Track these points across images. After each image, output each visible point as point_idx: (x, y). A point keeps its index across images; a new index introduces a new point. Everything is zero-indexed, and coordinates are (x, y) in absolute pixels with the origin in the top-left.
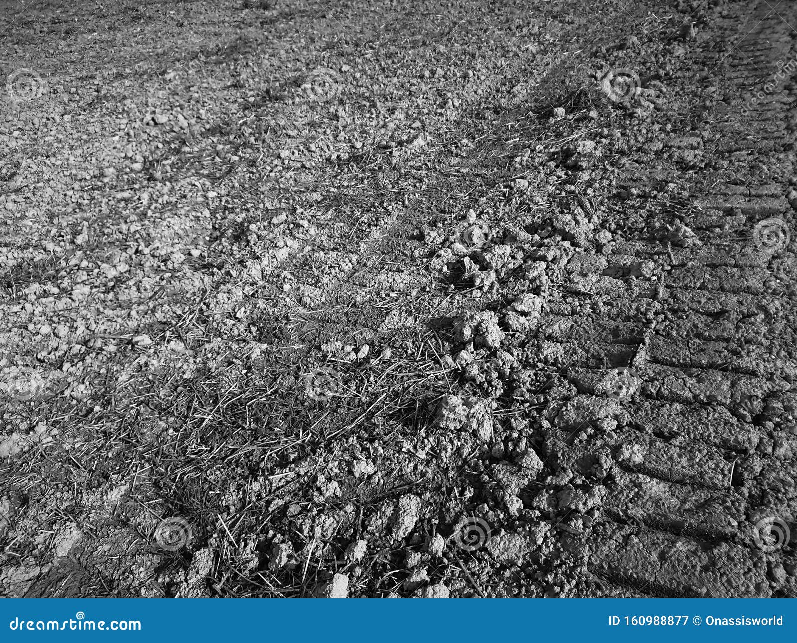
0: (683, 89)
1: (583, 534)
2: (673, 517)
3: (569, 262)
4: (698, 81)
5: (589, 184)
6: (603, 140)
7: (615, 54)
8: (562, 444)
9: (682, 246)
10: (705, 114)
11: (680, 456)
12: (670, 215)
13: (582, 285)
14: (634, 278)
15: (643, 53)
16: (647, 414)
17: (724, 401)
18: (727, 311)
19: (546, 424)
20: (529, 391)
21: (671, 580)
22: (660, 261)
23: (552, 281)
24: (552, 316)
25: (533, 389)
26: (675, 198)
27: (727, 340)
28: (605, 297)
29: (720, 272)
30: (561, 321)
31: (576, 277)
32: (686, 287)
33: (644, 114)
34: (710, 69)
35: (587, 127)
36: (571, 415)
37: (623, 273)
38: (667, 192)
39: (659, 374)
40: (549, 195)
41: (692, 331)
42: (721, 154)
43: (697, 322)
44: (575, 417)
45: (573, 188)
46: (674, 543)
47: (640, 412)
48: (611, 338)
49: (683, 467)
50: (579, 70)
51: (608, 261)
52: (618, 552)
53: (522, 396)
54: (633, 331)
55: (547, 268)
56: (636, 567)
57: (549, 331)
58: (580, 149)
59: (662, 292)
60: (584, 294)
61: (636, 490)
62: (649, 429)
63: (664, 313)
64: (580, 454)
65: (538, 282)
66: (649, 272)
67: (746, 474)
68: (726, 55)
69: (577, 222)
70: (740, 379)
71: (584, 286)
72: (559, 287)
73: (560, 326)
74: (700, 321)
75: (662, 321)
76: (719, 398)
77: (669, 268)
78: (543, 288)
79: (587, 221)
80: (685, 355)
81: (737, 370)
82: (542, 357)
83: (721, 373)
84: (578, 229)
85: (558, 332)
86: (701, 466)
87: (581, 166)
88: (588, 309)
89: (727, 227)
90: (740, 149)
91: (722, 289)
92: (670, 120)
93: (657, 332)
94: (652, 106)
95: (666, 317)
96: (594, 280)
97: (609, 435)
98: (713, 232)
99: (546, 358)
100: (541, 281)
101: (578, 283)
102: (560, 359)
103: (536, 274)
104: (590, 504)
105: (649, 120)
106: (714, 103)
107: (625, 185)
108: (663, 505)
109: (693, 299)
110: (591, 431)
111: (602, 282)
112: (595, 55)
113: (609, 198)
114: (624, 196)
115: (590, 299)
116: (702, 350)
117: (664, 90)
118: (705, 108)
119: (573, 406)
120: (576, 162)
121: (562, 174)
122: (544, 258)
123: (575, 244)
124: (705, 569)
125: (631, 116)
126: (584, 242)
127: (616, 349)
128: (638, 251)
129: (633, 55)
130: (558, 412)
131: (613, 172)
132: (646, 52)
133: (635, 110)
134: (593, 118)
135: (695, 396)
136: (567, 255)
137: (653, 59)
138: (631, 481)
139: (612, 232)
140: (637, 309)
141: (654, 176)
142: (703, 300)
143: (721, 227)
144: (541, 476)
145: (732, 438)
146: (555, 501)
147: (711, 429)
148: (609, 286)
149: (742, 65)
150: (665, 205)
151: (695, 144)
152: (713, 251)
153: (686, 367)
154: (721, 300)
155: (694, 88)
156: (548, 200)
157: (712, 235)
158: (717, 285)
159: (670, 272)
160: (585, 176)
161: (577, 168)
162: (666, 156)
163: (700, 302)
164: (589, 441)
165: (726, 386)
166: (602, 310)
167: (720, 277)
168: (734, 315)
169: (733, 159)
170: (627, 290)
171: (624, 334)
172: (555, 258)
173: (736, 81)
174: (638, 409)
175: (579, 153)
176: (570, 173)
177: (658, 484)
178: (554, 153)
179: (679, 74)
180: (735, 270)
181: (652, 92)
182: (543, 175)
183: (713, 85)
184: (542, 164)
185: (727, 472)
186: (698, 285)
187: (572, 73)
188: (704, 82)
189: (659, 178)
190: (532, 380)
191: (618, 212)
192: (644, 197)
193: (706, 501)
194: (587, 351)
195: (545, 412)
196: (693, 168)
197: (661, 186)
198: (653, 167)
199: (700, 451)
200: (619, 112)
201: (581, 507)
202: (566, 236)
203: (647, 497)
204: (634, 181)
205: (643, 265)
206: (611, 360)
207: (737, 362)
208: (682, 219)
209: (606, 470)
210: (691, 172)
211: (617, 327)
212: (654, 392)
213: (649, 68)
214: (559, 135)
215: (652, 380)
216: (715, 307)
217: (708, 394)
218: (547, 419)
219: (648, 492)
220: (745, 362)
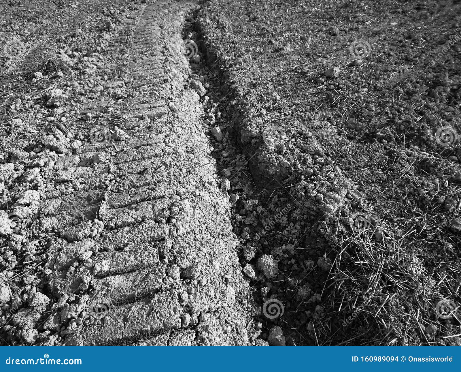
0: (111, 56)
1: (77, 330)
2: (128, 293)
3: (55, 164)
4: (119, 52)
5: (63, 115)
6: (68, 88)
7: (71, 40)
8: (59, 280)
9: (120, 140)
10: (124, 69)
11: (130, 256)
12: (112, 125)
13: (64, 176)
14: (96, 164)
15: (87, 38)
16: (110, 240)
17: (150, 216)
18: (146, 169)
19: (48, 272)
20: (36, 255)
21: (131, 332)
22: (109, 151)
23: (45, 178)
24: (47, 201)
25: (39, 252)
26: (113, 115)
27: (149, 184)
28: (81, 180)
29: (141, 150)
30: (54, 202)
31: (60, 172)
32: (125, 162)
33: (91, 71)
34: (124, 45)
35: (58, 82)
36: (64, 259)
37: (90, 163)
38: (108, 113)
39: (115, 214)
40: (38, 126)
41: (131, 185)
42: (134, 88)
43: (132, 179)
44: (66, 259)
45: (52, 119)
46: (130, 309)
47: (106, 241)
48: (86, 202)
49: (132, 262)
50: (50, 50)
51: (80, 158)
52: (99, 330)
53: (31, 260)
54: (98, 195)
55: (41, 171)
56: (111, 334)
57: (47, 211)
58: (53, 95)
59: (113, 168)
60: (68, 181)
61: (106, 287)
62: (111, 248)
63: (114, 179)
64: (71, 282)
65: (35, 182)
66: (103, 158)
67: (165, 251)
68: (131, 37)
69: (58, 139)
70: (156, 202)
71: (67, 176)
72: (51, 181)
73: (53, 205)
74: (133, 178)
75: (115, 184)
76: (147, 216)
77: (115, 154)
78: (39, 185)
79: (64, 136)
80: (127, 199)
81: (155, 198)
82: (43, 229)
83: (146, 203)
84: (59, 143)
85: (53, 209)
86: (141, 257)
87: (56, 105)
88: (71, 189)
89: (141, 126)
90: (144, 85)
91: (143, 158)
92: (106, 74)
93: (112, 191)
94: (95, 67)
95: (116, 181)
96: (73, 171)
97: (87, 262)
98: (135, 130)
99: (46, 229)
100: (37, 181)
101: (62, 175)
102: (56, 227)
103: (33, 177)
104: (79, 310)
105: (94, 75)
106: (128, 62)
107: (85, 112)
108: (122, 289)
109: (129, 168)
110: (76, 264)
111: (77, 171)
112: (58, 41)
113: (76, 121)
114: (84, 118)
115: (72, 183)
116: (136, 193)
117: (101, 57)
118: (124, 65)
119: (64, 253)
120: (52, 103)
121: (45, 111)
122: (38, 165)
123: (58, 152)
124: (148, 314)
125: (84, 73)
126: (64, 150)
127: (89, 209)
128: (97, 148)
129: (81, 39)
130: (55, 261)
131: (76, 106)
132: (89, 38)
133: (85, 70)
134: (60, 77)
135: (135, 220)
136: (53, 160)
137: (93, 41)
138: (103, 283)
139: (82, 141)
140: (100, 181)
141: (101, 105)
142: (134, 167)
143: (138, 126)
144: (49, 307)
145: (156, 235)
146: (58, 319)
147: (145, 234)
148: (82, 172)
149: (139, 42)
150: (108, 120)
151: (121, 85)
152: (136, 139)
153: (129, 206)
154: (143, 164)
155: (117, 55)
156: (37, 129)
157: (134, 131)
158: (140, 157)
159: (115, 156)
160: (60, 111)
161: (53, 106)
162: (106, 93)
163: (132, 168)
164: (75, 271)
165: (150, 209)
166: (80, 187)
167: (141, 153)
168: (150, 170)
169: (141, 90)
170: (93, 172)
171: (94, 198)
172: (45, 164)
173: (138, 50)
174: (105, 239)
175: (53, 97)
176: (50, 110)
177: (119, 278)
178: (37, 100)
179: (109, 48)
180: (148, 147)
181: (94, 59)
182: (32, 114)
183: (126, 53)
184: (31, 107)
185: (155, 254)
186: (131, 159)
187: (45, 52)
188: (122, 52)
189: (104, 105)
190: (37, 247)
191: (83, 128)
192: (97, 117)
193: (146, 275)
194: (72, 216)
195: (47, 264)
196: (121, 98)
197: (104, 110)
198: (100, 100)
199: (140, 249)
200: (76, 72)
201: (74, 314)
202: (52, 149)
203: (113, 289)
204: (90, 109)
205: (99, 155)
206: (87, 216)
207: (154, 194)
208: (118, 126)
209: (87, 284)
210: (120, 100)
211: (89, 195)
212: (114, 225)
213: (91, 47)
214: (40, 88)
215: (111, 219)
216: (140, 169)
217: (141, 216)
218: (49, 268)
219: (113, 286)
220: (158, 193)
